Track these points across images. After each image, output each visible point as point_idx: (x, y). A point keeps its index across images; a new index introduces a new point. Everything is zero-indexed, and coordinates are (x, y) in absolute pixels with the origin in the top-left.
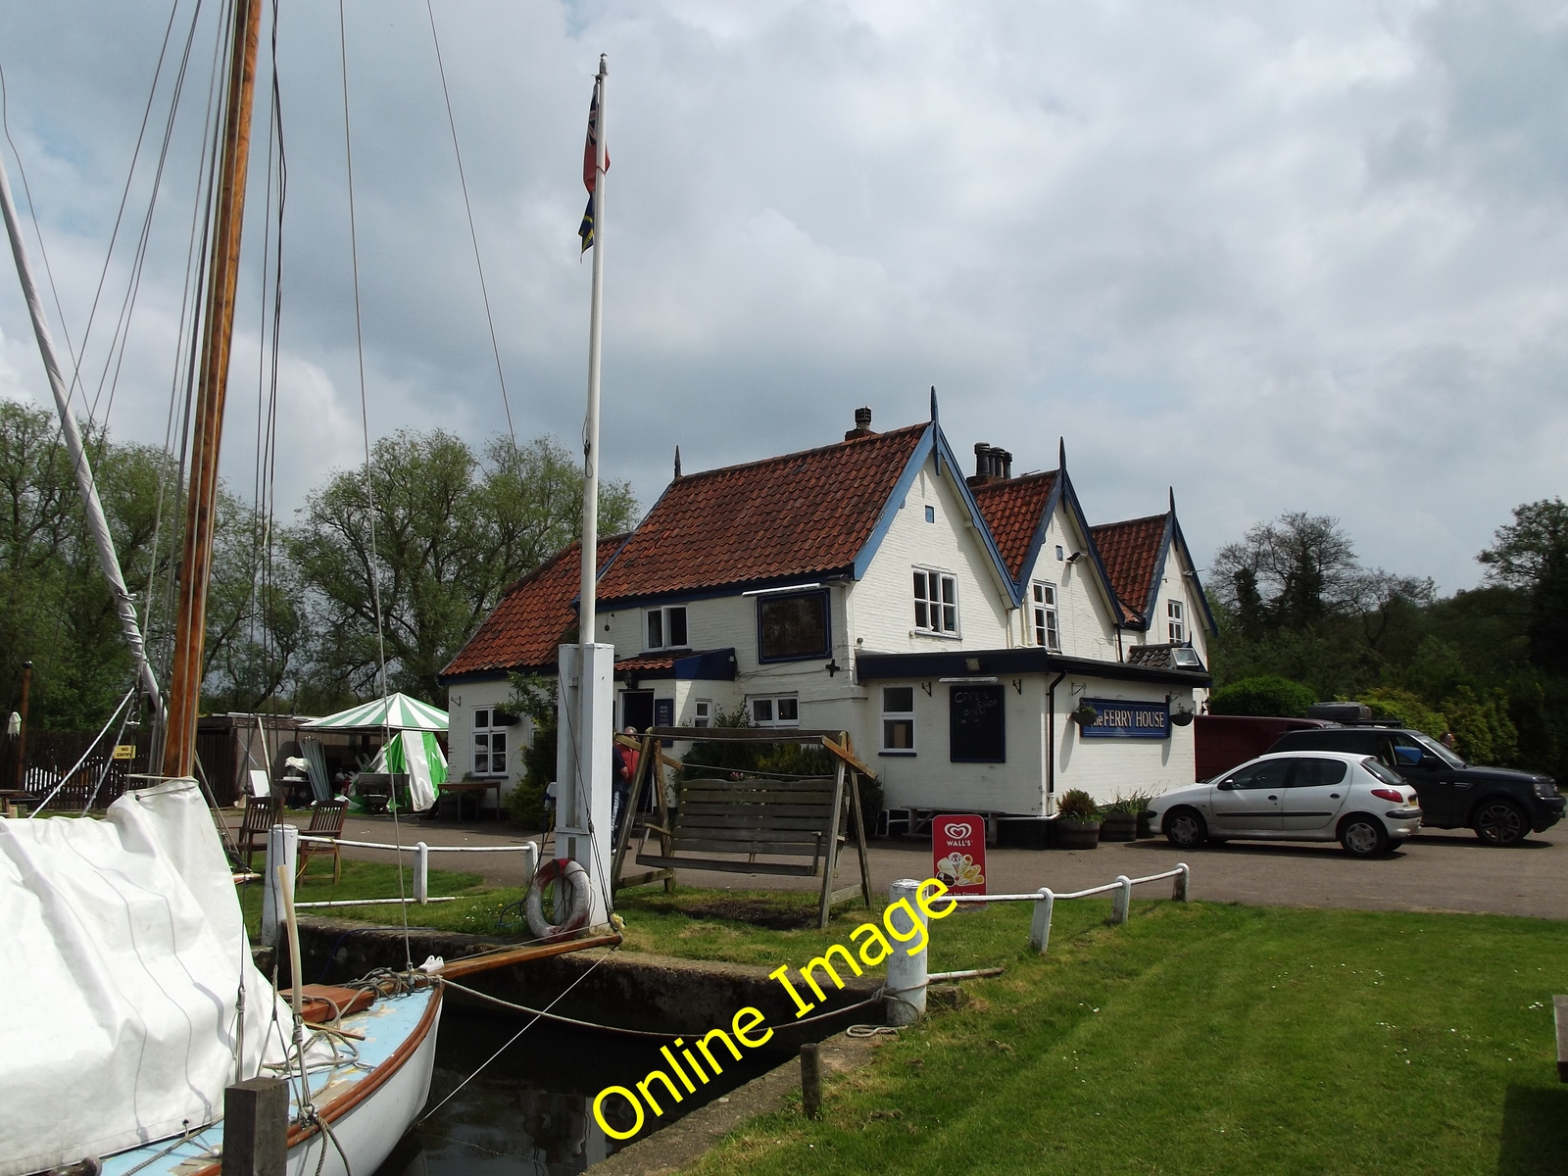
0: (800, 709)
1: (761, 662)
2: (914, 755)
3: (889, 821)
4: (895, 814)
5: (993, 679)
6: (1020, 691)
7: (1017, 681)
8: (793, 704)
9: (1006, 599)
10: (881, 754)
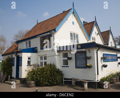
0: (47, 58)
1: (41, 49)
2: (68, 67)
3: (64, 81)
4: (65, 79)
5: (84, 50)
6: (90, 52)
7: (89, 50)
8: (46, 57)
9: (88, 39)
10: (62, 66)
